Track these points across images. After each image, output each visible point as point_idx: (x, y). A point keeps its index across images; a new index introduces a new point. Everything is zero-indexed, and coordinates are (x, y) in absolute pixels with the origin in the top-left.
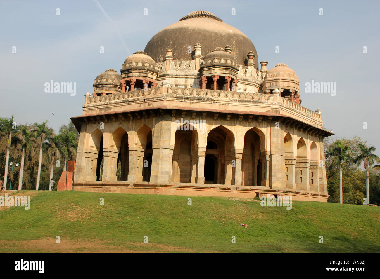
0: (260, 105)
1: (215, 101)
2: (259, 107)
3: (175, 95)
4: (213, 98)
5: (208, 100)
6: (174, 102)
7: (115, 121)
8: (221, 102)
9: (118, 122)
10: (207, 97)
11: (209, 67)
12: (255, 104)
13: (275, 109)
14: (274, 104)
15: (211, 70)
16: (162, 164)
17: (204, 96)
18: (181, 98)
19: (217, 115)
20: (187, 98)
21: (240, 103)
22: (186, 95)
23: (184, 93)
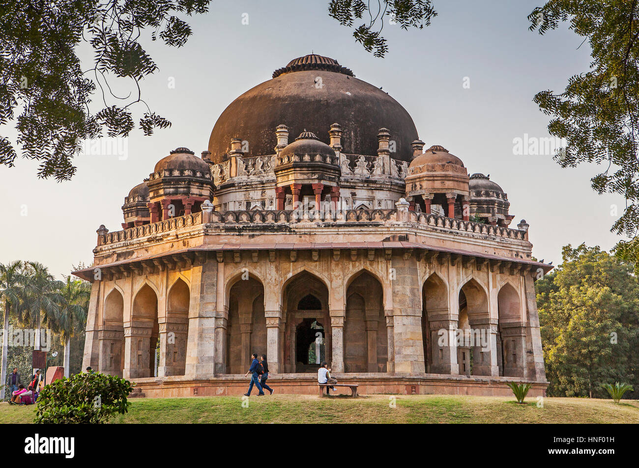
0: (371, 229)
1: (292, 230)
2: (370, 233)
3: (222, 225)
4: (287, 224)
5: (281, 228)
6: (222, 237)
7: (139, 275)
8: (303, 230)
9: (144, 277)
10: (279, 223)
11: (284, 170)
12: (363, 229)
13: (400, 235)
14: (395, 226)
15: (288, 175)
16: (201, 344)
17: (273, 222)
18: (232, 229)
19: (294, 254)
20: (244, 229)
21: (337, 230)
22: (241, 223)
23: (237, 220)
